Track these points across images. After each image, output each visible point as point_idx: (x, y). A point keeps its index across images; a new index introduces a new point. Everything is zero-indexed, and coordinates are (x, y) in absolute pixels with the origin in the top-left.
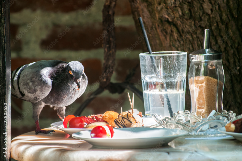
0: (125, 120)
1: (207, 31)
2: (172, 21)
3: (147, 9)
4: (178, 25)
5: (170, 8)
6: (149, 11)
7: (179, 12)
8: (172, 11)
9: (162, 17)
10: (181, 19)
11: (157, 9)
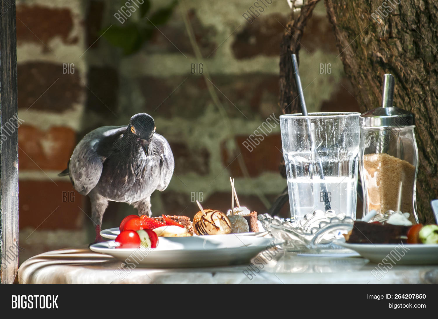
0: (207, 223)
1: (387, 77)
2: (387, 62)
3: (349, 42)
4: (398, 69)
5: (384, 41)
6: (352, 45)
7: (398, 48)
8: (387, 45)
9: (372, 55)
10: (402, 58)
11: (364, 42)
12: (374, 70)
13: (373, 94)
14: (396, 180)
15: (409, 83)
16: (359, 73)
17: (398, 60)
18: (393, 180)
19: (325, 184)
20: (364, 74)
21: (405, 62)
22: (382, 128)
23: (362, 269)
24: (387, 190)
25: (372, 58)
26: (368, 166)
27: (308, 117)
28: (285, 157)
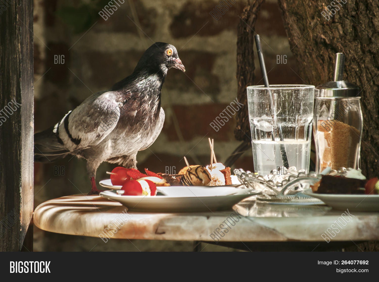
0: (192, 176)
1: (339, 55)
2: (330, 43)
3: (297, 25)
4: (339, 49)
5: (327, 25)
6: (300, 28)
7: (339, 31)
8: (330, 28)
9: (317, 37)
10: (343, 40)
11: (310, 25)
12: (318, 49)
13: (316, 70)
14: (344, 142)
15: (347, 61)
16: (305, 52)
17: (339, 41)
18: (342, 143)
19: (284, 145)
20: (309, 53)
21: (345, 43)
22: (333, 98)
23: (326, 215)
24: (337, 150)
25: (317, 39)
26: (322, 130)
27: (270, 88)
28: (251, 122)
